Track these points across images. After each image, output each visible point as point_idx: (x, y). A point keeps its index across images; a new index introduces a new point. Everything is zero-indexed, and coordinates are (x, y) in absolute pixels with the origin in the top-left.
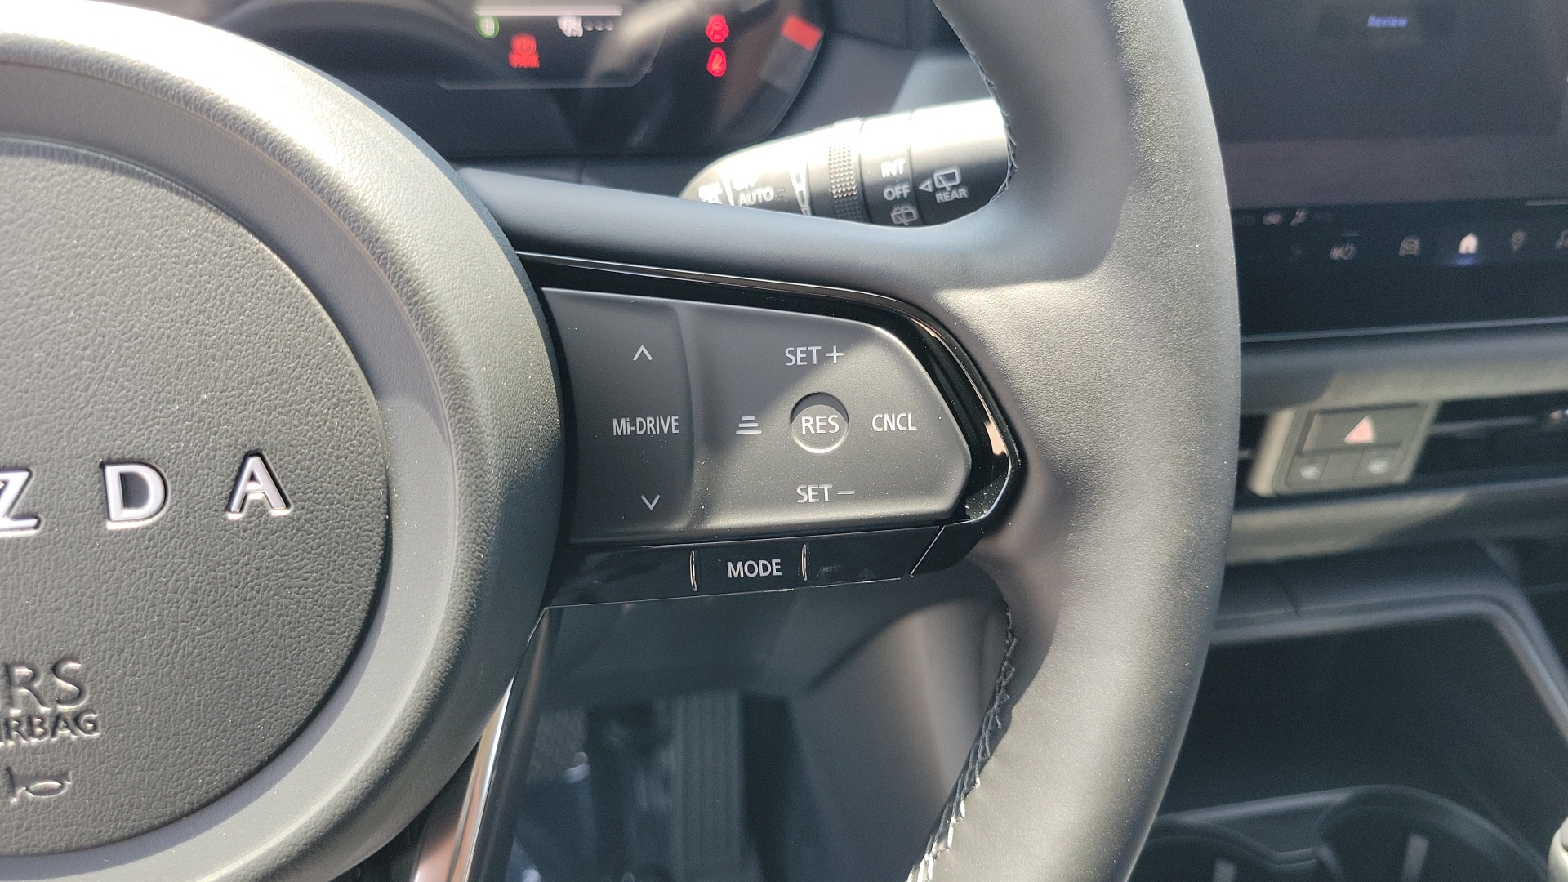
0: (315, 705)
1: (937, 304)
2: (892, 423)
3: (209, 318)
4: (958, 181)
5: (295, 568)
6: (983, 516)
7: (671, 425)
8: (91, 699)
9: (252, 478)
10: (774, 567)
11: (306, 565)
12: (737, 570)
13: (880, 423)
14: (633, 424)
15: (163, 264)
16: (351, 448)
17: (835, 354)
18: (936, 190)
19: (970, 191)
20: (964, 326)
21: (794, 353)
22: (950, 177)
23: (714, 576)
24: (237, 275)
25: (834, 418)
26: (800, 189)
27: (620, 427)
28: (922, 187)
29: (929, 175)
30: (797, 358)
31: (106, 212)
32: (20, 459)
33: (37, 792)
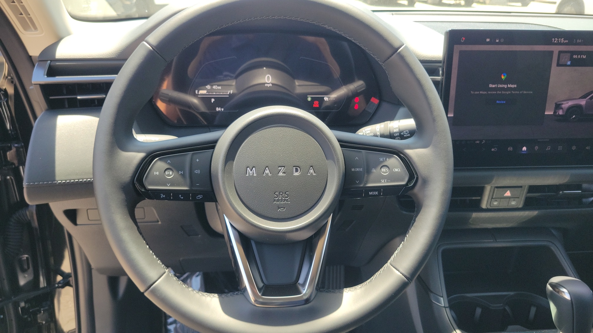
1: (404, 152)
2: (396, 170)
4: (408, 133)
6: (411, 185)
7: (361, 169)
8: (289, 198)
9: (311, 170)
10: (377, 193)
12: (371, 193)
13: (395, 170)
14: (355, 169)
16: (323, 166)
17: (388, 159)
18: (404, 134)
19: (410, 135)
20: (408, 155)
21: (381, 159)
22: (407, 132)
23: (367, 195)
25: (387, 169)
26: (378, 134)
27: (353, 170)
28: (401, 134)
29: (403, 132)
30: (382, 160)
32: (284, 165)
33: (281, 210)
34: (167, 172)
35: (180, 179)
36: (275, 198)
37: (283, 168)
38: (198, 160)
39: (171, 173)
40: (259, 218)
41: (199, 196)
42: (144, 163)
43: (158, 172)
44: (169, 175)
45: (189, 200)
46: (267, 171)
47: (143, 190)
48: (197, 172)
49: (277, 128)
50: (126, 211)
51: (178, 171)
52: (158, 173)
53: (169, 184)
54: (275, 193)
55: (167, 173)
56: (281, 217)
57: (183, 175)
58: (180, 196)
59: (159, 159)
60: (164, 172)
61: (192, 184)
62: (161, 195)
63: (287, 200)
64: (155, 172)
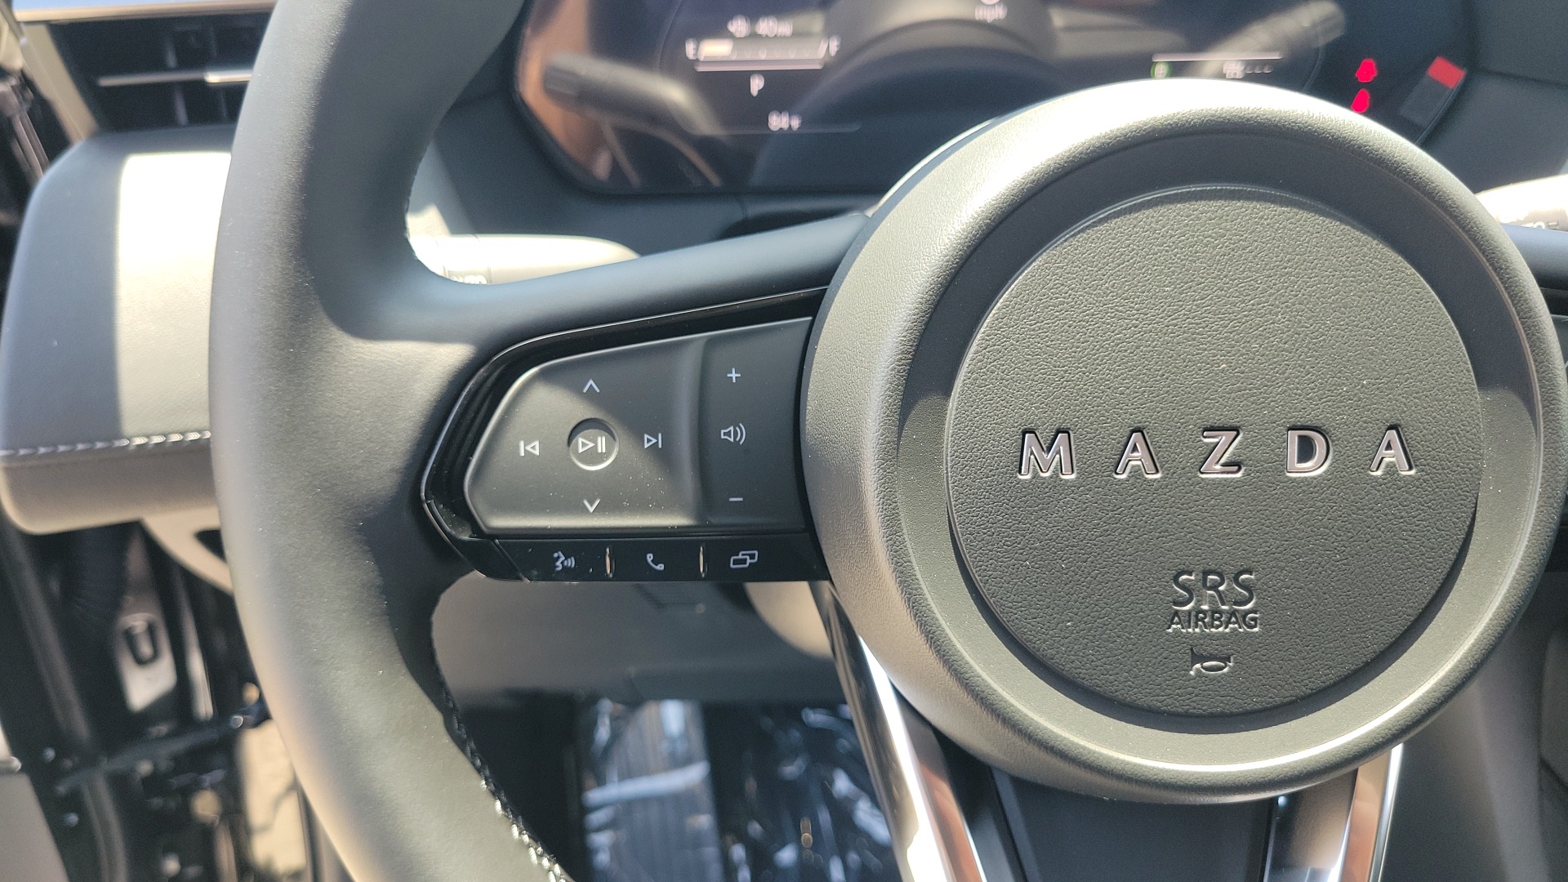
0: (1409, 623)
3: (1372, 324)
5: (1412, 516)
8: (1256, 603)
9: (1389, 447)
11: (1420, 514)
15: (1344, 282)
16: (1462, 427)
24: (1394, 292)
31: (1308, 243)
32: (1233, 423)
33: (1208, 669)
34: (580, 440)
35: (648, 473)
36: (1176, 604)
37: (1224, 438)
38: (734, 375)
39: (602, 443)
40: (1082, 709)
41: (740, 557)
42: (464, 393)
43: (537, 443)
44: (593, 456)
45: (695, 576)
46: (1137, 458)
47: (466, 538)
48: (734, 434)
49: (1201, 205)
50: (385, 643)
51: (637, 433)
52: (535, 448)
53: (591, 504)
54: (1176, 579)
55: (582, 443)
56: (1205, 706)
57: (664, 457)
58: (650, 557)
59: (543, 376)
60: (569, 443)
61: (707, 498)
62: (556, 555)
63: (1244, 617)
64: (522, 444)
